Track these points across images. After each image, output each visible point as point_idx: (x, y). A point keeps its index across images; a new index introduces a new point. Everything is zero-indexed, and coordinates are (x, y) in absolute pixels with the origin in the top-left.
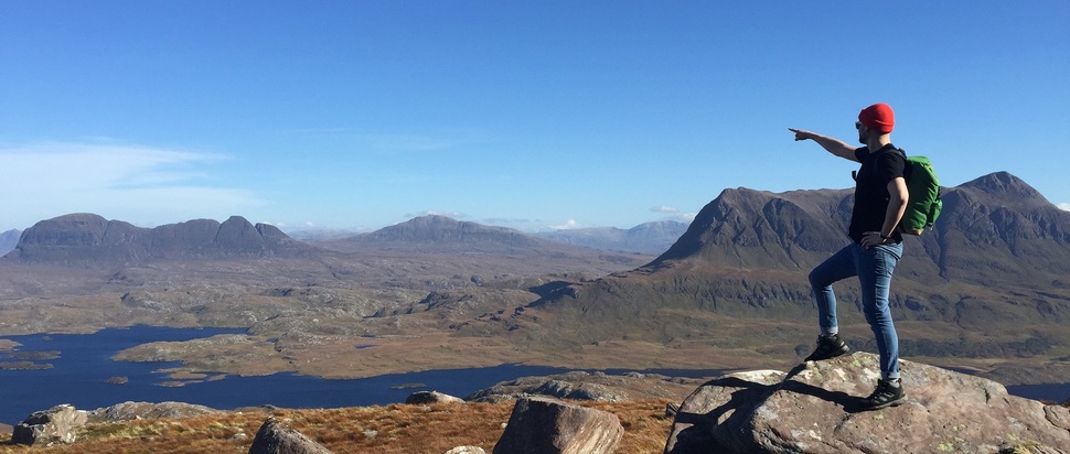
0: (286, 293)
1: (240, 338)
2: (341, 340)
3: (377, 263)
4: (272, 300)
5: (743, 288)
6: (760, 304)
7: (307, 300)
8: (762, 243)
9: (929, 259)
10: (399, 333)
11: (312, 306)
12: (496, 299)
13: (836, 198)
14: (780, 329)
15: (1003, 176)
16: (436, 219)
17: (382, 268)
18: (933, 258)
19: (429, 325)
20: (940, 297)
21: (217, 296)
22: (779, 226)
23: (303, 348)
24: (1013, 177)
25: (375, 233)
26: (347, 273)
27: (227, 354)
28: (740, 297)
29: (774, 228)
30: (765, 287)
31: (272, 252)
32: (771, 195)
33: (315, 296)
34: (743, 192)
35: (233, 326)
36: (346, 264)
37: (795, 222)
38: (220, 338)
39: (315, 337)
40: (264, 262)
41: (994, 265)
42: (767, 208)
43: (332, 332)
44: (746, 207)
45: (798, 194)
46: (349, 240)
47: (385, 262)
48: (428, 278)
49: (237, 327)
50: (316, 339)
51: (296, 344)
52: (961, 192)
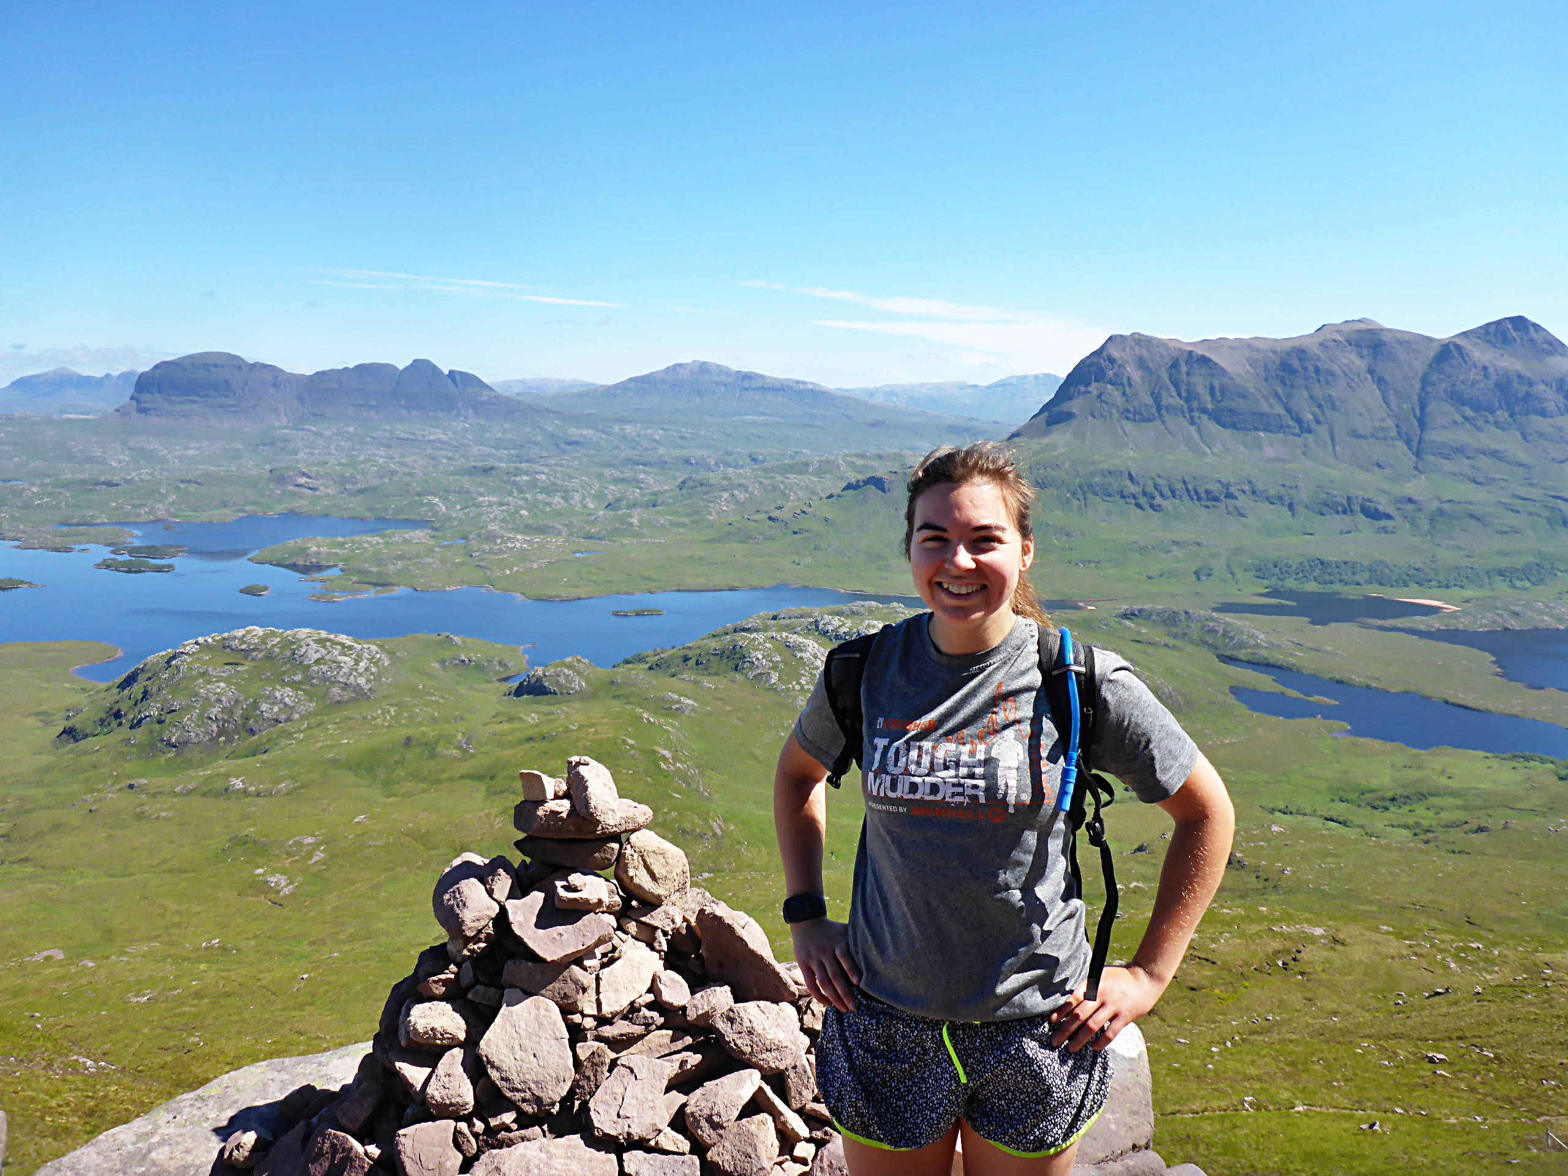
0: (487, 471)
1: (418, 535)
2: (555, 542)
3: (617, 429)
4: (466, 483)
5: (1128, 483)
6: (1152, 507)
7: (514, 483)
8: (1161, 416)
9: (1401, 444)
10: (636, 535)
11: (520, 491)
12: (775, 489)
13: (1274, 352)
14: (1176, 543)
15: (1519, 322)
16: (704, 368)
17: (624, 437)
18: (1408, 442)
19: (680, 525)
20: (1410, 500)
21: (393, 473)
22: (1188, 391)
23: (501, 551)
24: (1535, 325)
25: (617, 386)
26: (575, 443)
27: (400, 558)
28: (1123, 497)
29: (1179, 395)
30: (1161, 482)
31: (471, 411)
32: (1178, 346)
33: (525, 478)
34: (1140, 340)
35: (413, 517)
36: (574, 432)
37: (1212, 388)
38: (393, 534)
39: (519, 537)
40: (458, 425)
41: (1494, 454)
42: (1175, 364)
43: (541, 530)
44: (1142, 364)
45: (1220, 343)
46: (580, 395)
47: (628, 428)
48: (686, 453)
49: (418, 518)
50: (520, 541)
51: (492, 545)
52: (1457, 346)
